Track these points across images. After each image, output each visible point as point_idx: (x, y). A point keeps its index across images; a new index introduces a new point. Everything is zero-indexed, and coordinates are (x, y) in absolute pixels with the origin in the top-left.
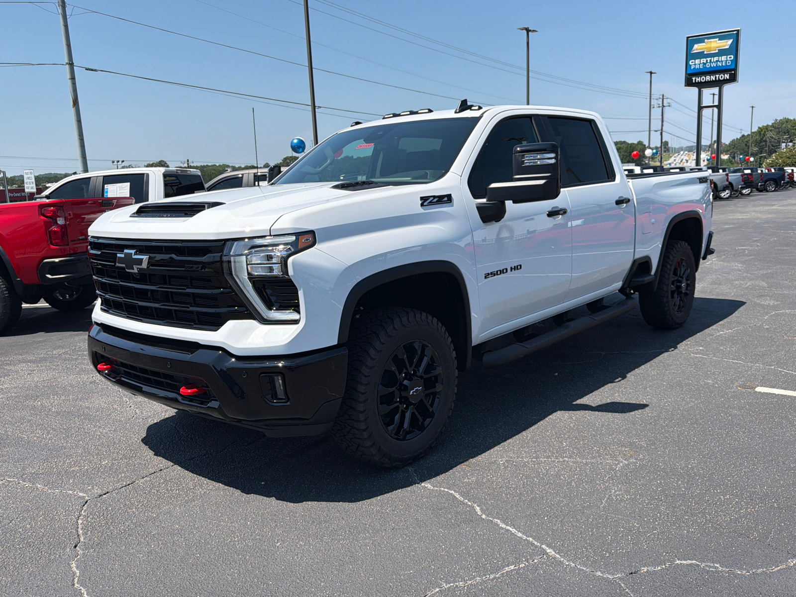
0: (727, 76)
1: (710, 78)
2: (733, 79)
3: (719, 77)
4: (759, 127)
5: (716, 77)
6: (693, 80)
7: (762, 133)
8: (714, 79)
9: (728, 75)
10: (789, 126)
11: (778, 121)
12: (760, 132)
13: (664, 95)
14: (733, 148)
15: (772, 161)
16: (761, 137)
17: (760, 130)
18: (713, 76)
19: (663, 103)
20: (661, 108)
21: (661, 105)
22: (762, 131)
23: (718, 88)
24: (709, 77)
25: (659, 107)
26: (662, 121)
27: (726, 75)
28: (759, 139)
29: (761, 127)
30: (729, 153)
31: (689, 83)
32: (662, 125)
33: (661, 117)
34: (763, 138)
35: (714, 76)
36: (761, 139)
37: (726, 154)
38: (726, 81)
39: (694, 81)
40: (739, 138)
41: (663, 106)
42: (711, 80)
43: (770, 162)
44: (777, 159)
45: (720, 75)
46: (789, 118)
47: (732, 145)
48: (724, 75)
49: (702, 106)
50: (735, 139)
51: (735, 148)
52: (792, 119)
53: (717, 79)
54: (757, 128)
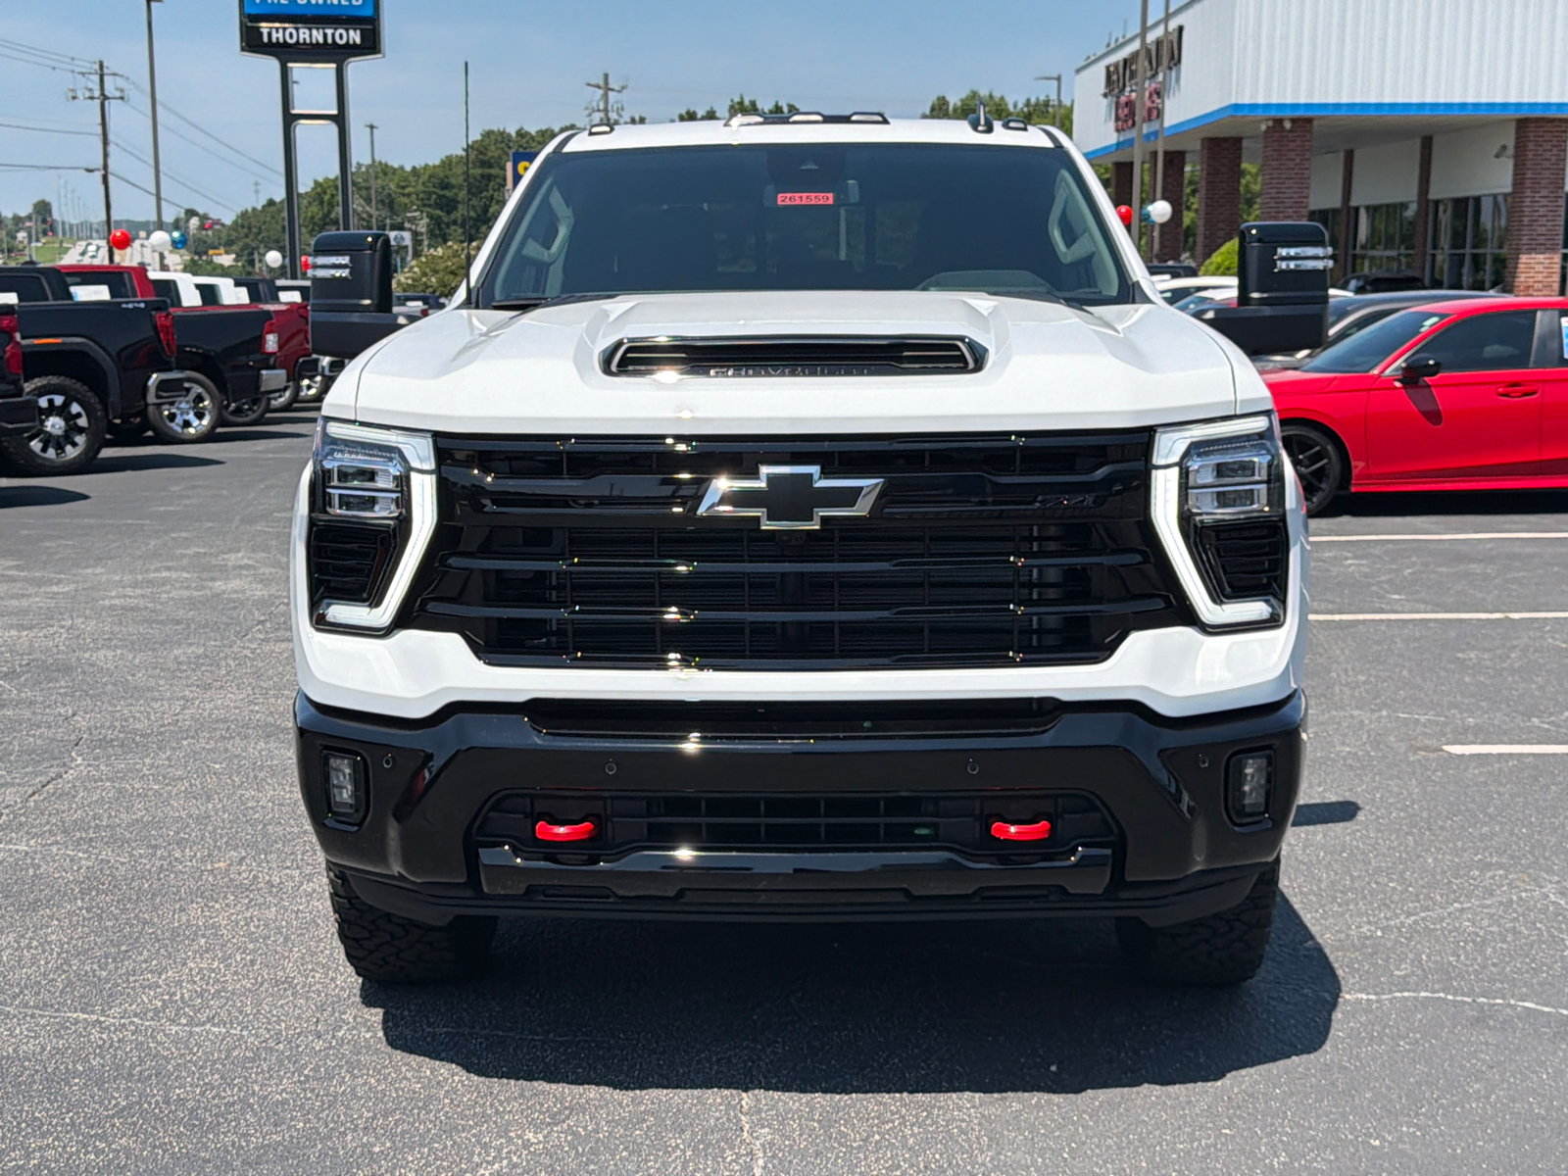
0: (355, 37)
1: (311, 36)
2: (371, 44)
3: (333, 35)
4: (316, 182)
5: (325, 35)
6: (261, 34)
7: (326, 198)
8: (321, 40)
9: (358, 32)
10: (392, 186)
11: (363, 169)
12: (319, 194)
13: (105, 64)
14: (247, 236)
15: (414, 279)
16: (325, 210)
17: (319, 190)
18: (318, 29)
19: (102, 88)
20: (97, 103)
21: (97, 93)
22: (325, 193)
23: (334, 66)
24: (307, 31)
25: (92, 98)
26: (105, 143)
27: (351, 32)
28: (320, 216)
29: (321, 180)
30: (235, 248)
31: (252, 42)
32: (106, 155)
33: (99, 130)
34: (329, 212)
35: (321, 31)
36: (326, 216)
37: (227, 253)
38: (352, 50)
39: (266, 39)
40: (259, 208)
41: (104, 97)
42: (314, 41)
43: (410, 282)
44: (425, 274)
45: (336, 29)
46: (390, 163)
47: (243, 227)
48: (347, 30)
49: (294, 112)
50: (250, 209)
51: (251, 237)
52: (396, 166)
53: (330, 41)
54: (312, 185)
